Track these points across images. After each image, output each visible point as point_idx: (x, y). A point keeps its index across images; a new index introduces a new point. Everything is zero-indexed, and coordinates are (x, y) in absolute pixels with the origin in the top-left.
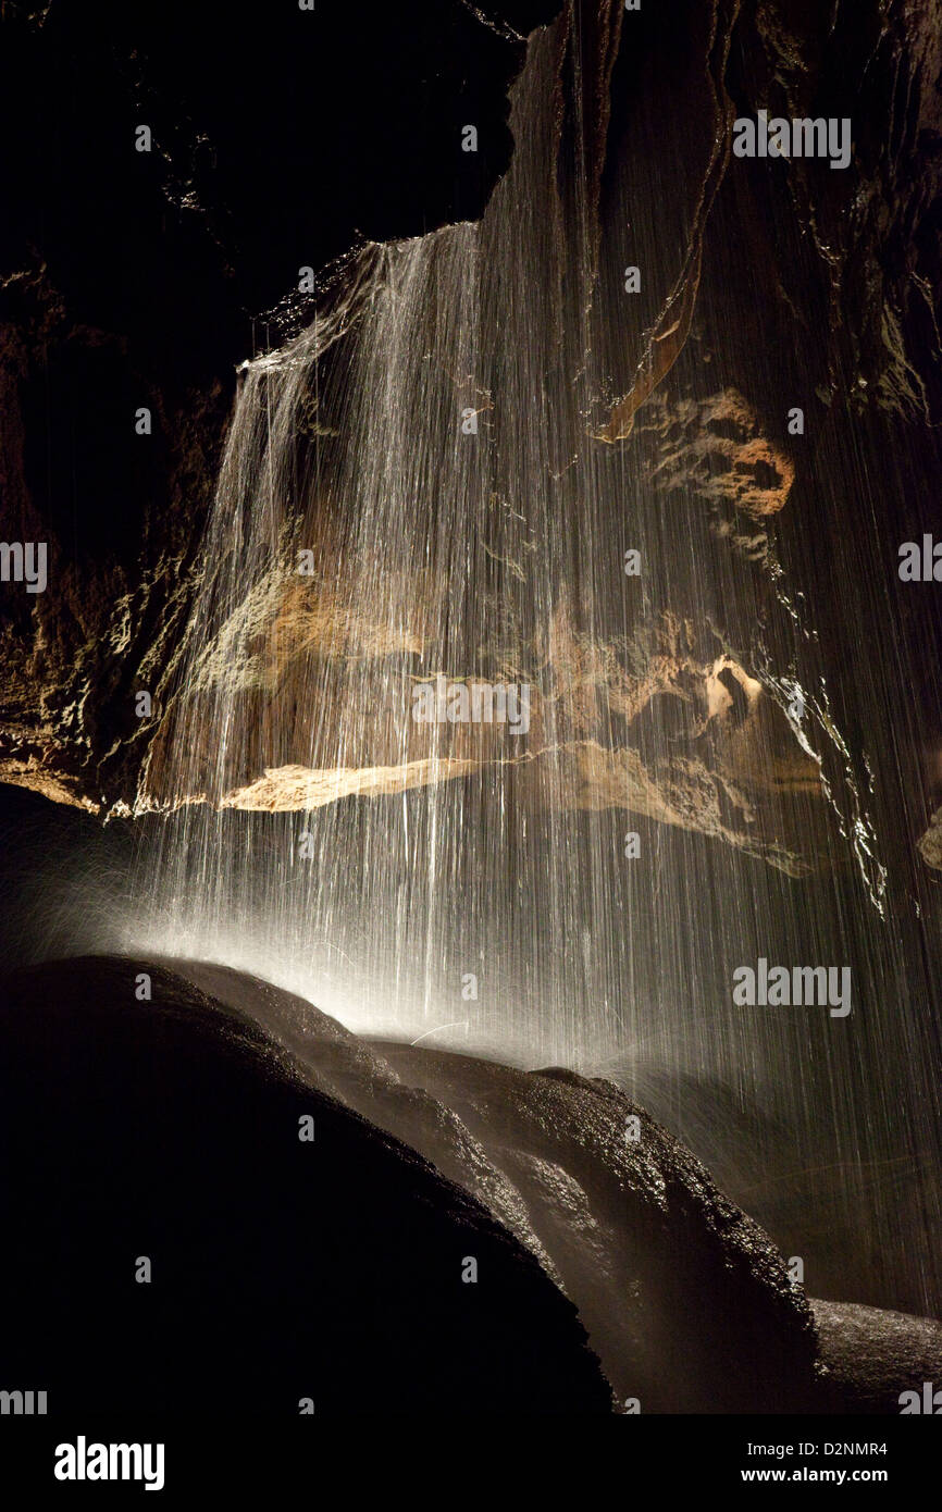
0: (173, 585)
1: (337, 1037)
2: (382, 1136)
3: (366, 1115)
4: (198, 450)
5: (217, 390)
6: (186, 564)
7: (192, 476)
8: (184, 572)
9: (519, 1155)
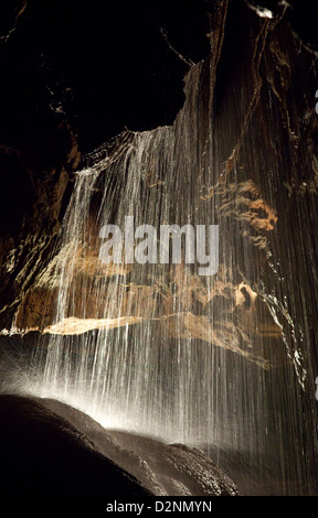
0: (32, 246)
1: (99, 429)
2: (122, 470)
3: (116, 462)
4: (45, 194)
5: (54, 172)
6: (38, 238)
7: (42, 205)
8: (37, 241)
9: (167, 478)
